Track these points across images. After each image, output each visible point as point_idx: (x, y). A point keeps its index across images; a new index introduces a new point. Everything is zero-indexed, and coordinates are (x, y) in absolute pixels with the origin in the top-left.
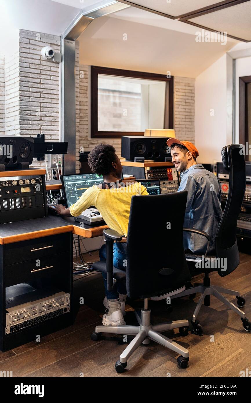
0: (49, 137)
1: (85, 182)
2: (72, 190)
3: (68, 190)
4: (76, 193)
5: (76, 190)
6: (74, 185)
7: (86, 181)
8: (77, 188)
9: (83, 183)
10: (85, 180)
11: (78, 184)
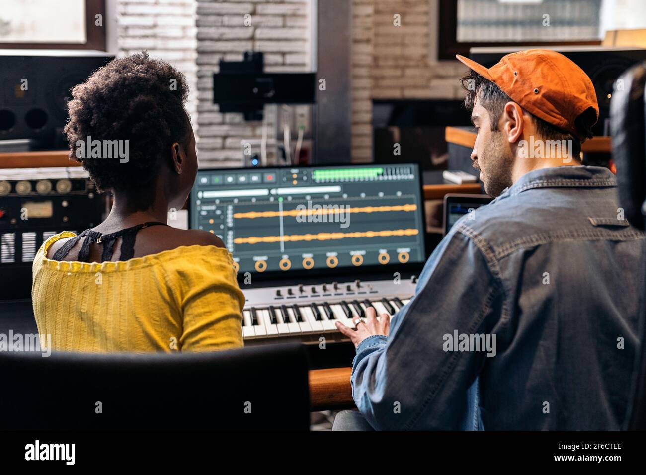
0: (278, 58)
1: (270, 194)
2: (218, 217)
3: (204, 217)
4: (229, 229)
5: (230, 217)
6: (229, 200)
7: (273, 192)
8: (236, 210)
9: (259, 198)
10: (270, 186)
11: (241, 199)
